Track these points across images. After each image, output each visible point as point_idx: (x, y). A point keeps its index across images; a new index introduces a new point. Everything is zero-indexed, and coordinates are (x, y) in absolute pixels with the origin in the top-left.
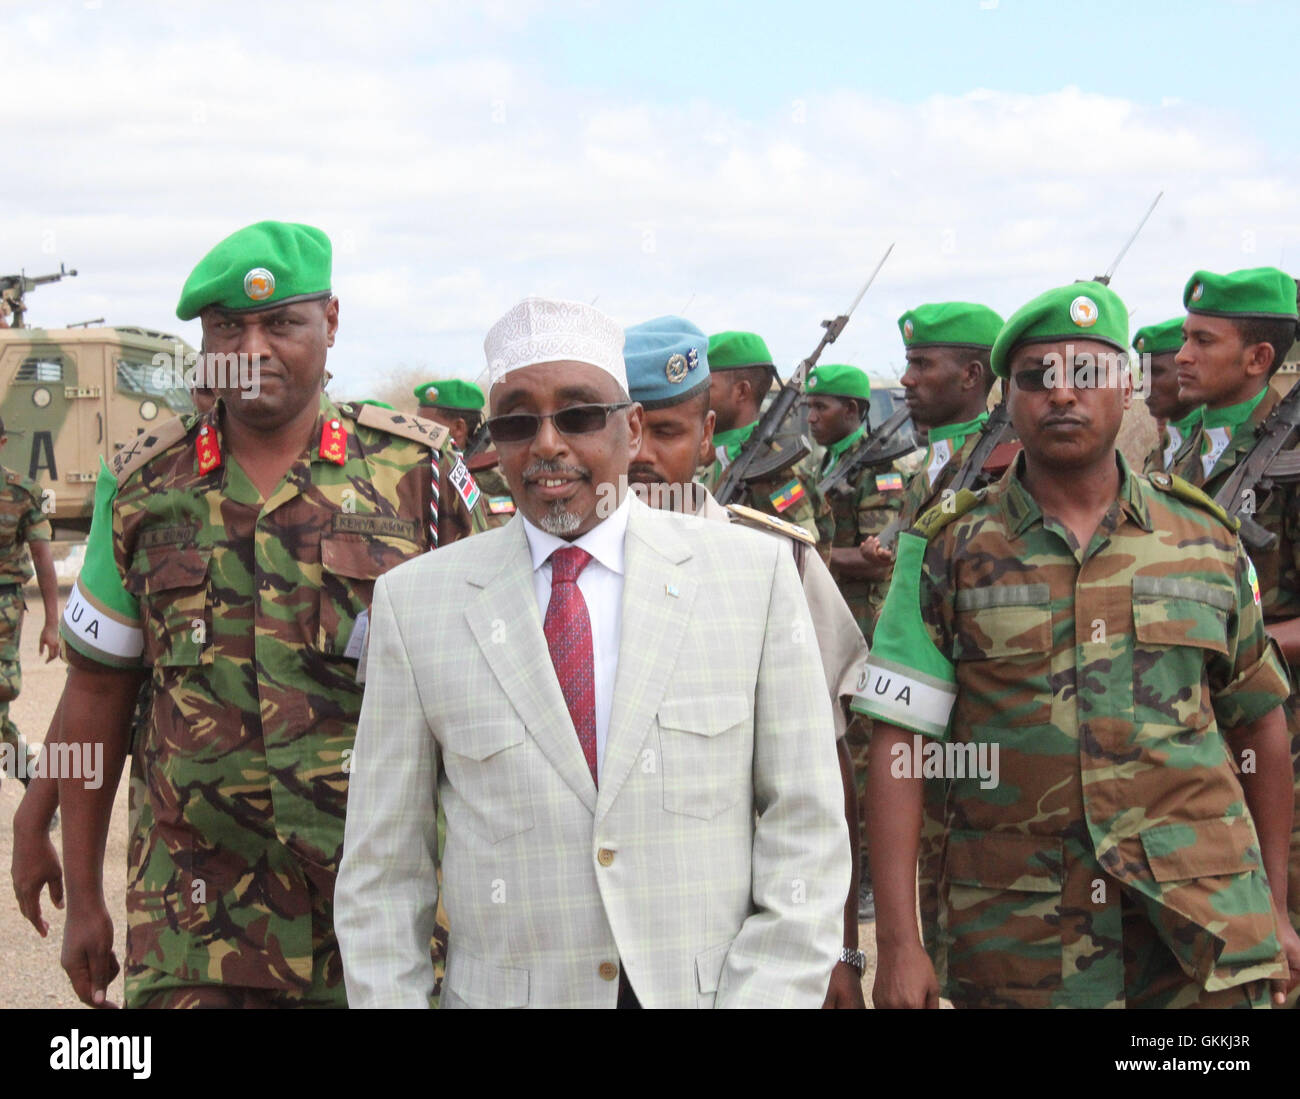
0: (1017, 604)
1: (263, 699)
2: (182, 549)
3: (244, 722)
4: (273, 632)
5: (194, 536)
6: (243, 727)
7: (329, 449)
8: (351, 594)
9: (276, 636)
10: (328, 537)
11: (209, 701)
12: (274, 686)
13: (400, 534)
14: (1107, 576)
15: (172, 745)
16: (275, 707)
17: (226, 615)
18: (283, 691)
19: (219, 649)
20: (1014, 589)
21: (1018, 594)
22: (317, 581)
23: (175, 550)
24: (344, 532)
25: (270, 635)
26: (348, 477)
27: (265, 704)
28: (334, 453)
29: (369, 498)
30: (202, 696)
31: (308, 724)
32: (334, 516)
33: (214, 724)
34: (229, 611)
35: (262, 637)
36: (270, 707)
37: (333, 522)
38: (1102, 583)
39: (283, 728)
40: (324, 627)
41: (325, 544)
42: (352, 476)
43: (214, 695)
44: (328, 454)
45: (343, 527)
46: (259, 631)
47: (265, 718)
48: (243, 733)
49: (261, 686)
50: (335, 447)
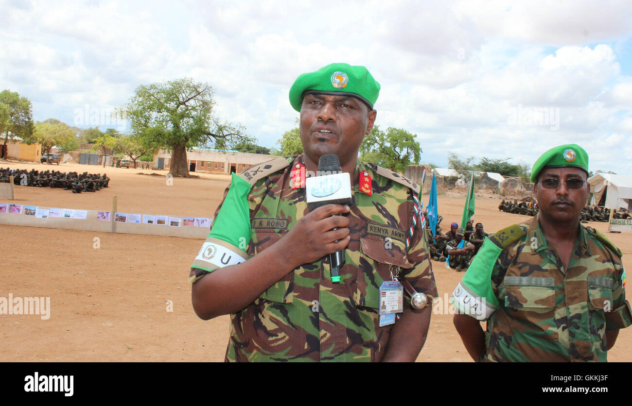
0: (541, 286)
1: (321, 329)
2: (279, 233)
3: (308, 341)
4: (330, 289)
5: (287, 226)
6: (307, 343)
7: (364, 186)
8: (374, 271)
9: (331, 291)
10: (364, 236)
11: (286, 323)
12: (329, 322)
13: (400, 238)
14: (577, 276)
15: (256, 345)
16: (328, 335)
17: (302, 275)
18: (333, 325)
19: (296, 294)
20: (539, 279)
21: (540, 281)
22: (357, 262)
23: (274, 232)
24: (372, 234)
25: (328, 290)
26: (373, 202)
27: (323, 332)
28: (367, 189)
29: (385, 216)
30: (280, 319)
31: (346, 347)
32: (367, 225)
33: (287, 337)
34: (305, 272)
35: (324, 292)
36: (325, 335)
37: (365, 228)
38: (574, 279)
39: (331, 349)
40: (359, 289)
41: (362, 240)
42: (375, 202)
43: (288, 320)
44: (363, 189)
45: (372, 232)
46: (322, 288)
47: (322, 341)
48: (306, 347)
49: (321, 321)
50: (367, 186)
